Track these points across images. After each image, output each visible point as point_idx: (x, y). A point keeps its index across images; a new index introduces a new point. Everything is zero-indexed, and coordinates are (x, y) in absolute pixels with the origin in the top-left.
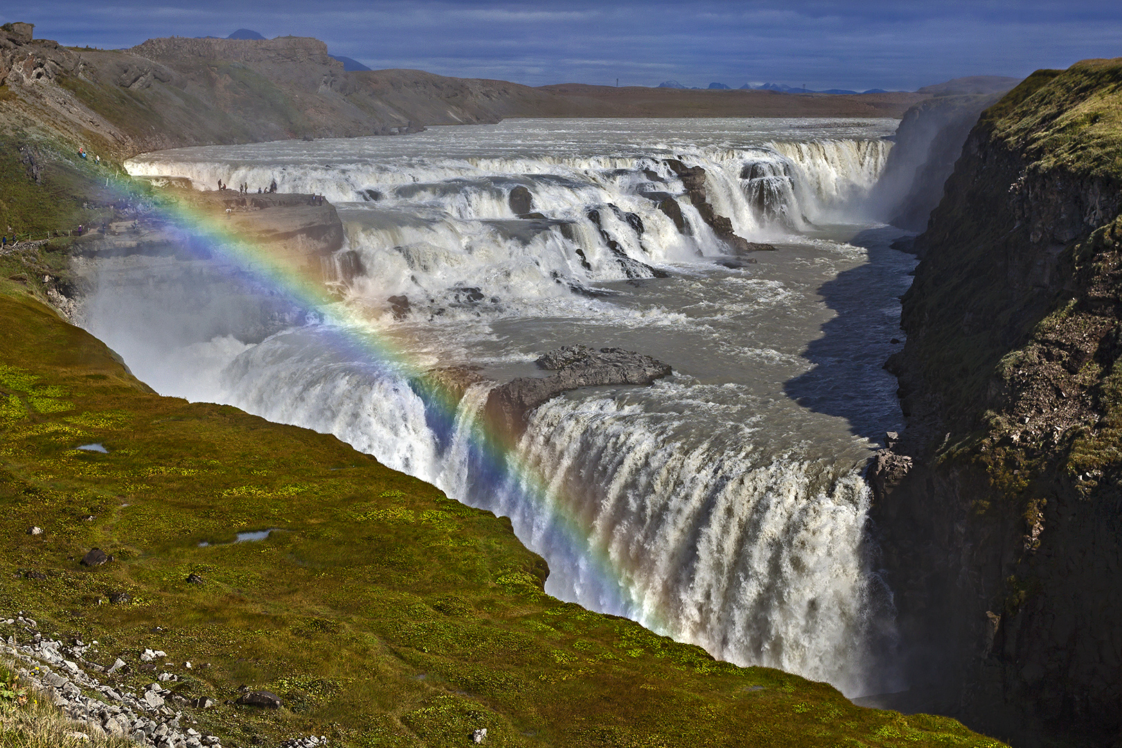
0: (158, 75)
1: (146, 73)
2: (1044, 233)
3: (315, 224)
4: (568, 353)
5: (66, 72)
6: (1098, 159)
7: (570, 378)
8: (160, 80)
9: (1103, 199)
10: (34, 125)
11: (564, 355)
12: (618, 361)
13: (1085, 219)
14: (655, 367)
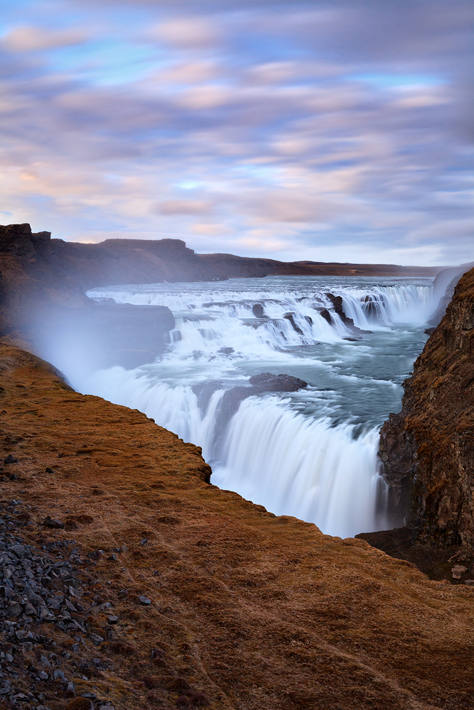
12: (283, 380)
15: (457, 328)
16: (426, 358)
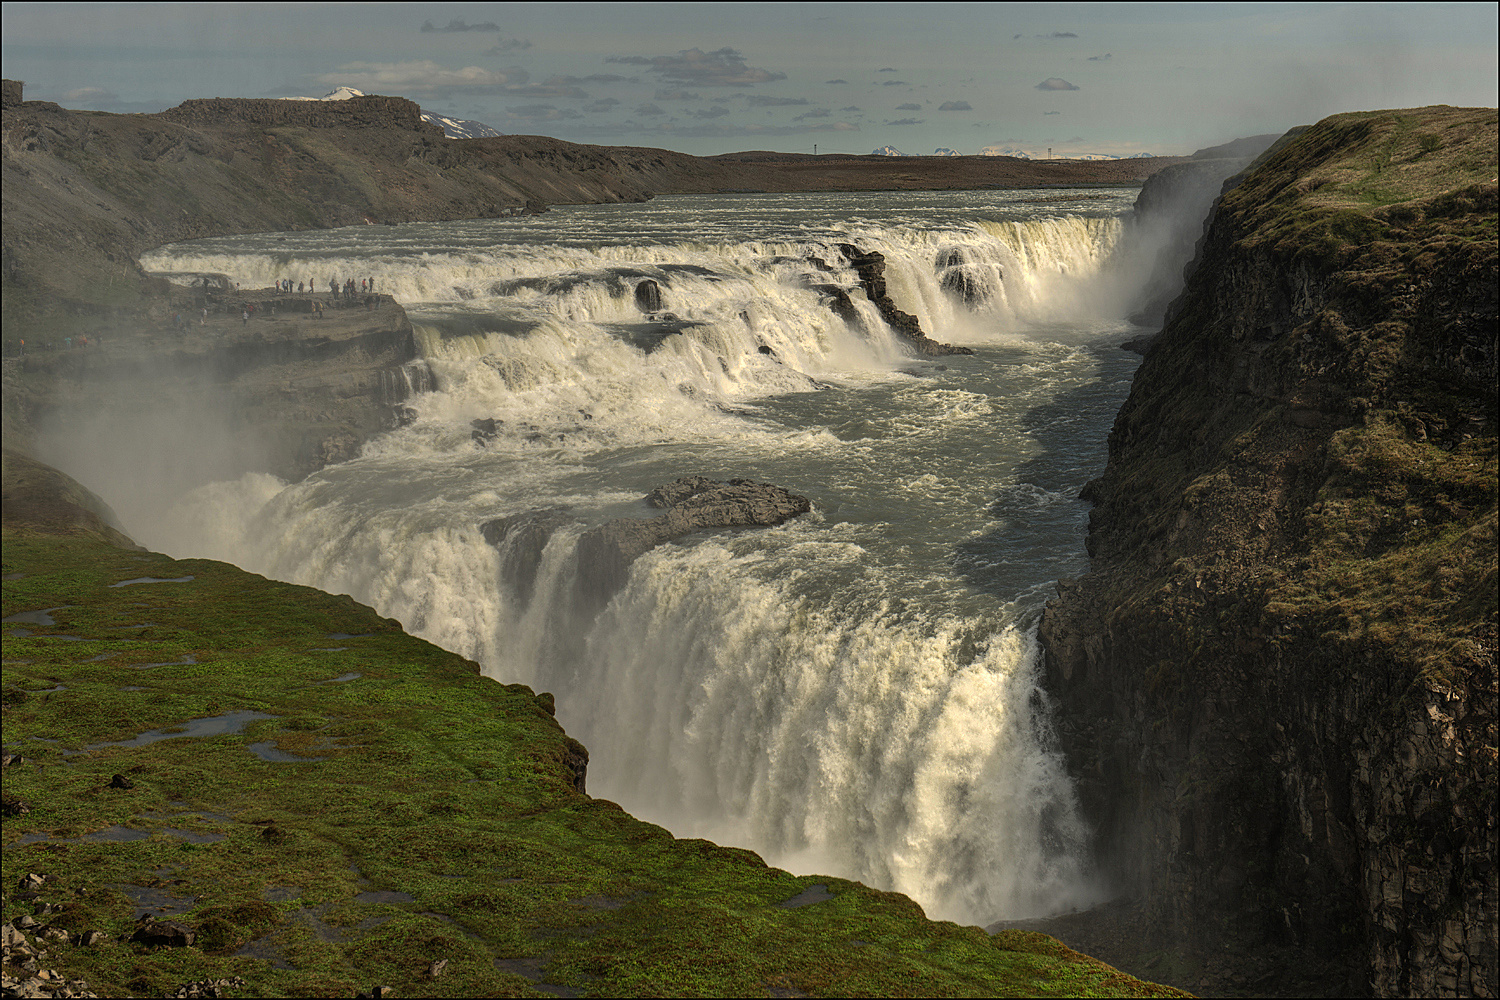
0: (195, 145)
1: (178, 144)
2: (1246, 327)
3: (379, 331)
4: (684, 487)
5: (68, 141)
6: (1304, 236)
7: (681, 517)
8: (197, 151)
9: (1312, 283)
10: (16, 210)
11: (679, 489)
12: (744, 496)
13: (1294, 309)
14: (790, 502)
15: (1236, 334)
16: (1143, 423)
